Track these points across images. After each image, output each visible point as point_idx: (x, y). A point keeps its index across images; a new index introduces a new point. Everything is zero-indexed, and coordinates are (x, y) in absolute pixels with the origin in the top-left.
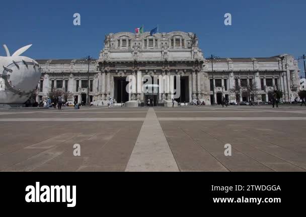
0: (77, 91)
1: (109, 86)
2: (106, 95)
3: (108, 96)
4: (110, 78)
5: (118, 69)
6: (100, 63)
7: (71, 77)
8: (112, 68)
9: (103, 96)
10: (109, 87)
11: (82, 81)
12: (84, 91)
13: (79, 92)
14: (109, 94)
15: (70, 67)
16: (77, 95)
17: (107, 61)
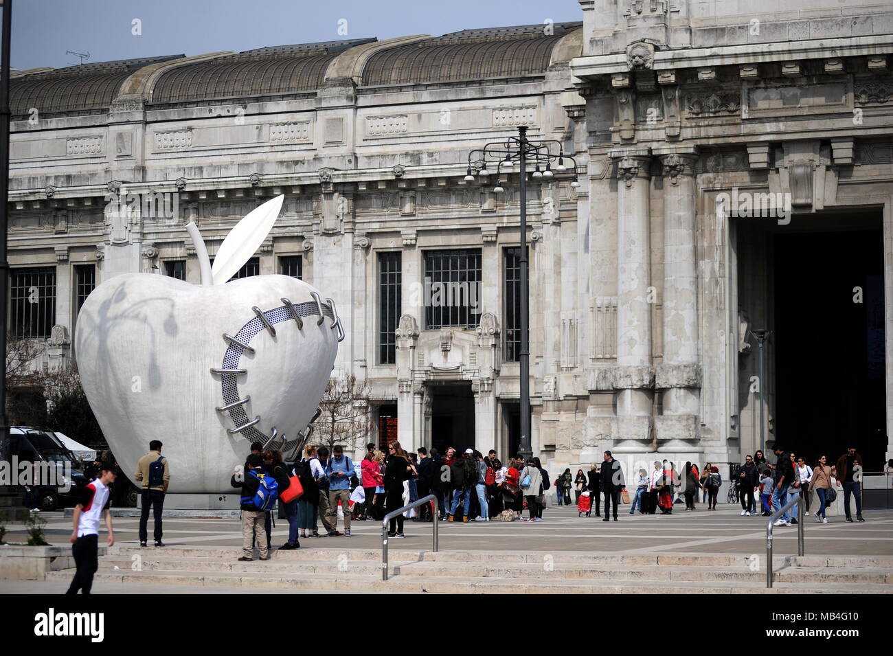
0: (387, 355)
1: (681, 311)
2: (654, 393)
3: (679, 403)
4: (697, 229)
5: (769, 132)
6: (595, 86)
7: (330, 223)
8: (714, 131)
9: (632, 406)
10: (688, 315)
11: (429, 256)
12: (455, 359)
13: (404, 364)
14: (693, 388)
15: (317, 130)
16: (390, 393)
17: (659, 61)
